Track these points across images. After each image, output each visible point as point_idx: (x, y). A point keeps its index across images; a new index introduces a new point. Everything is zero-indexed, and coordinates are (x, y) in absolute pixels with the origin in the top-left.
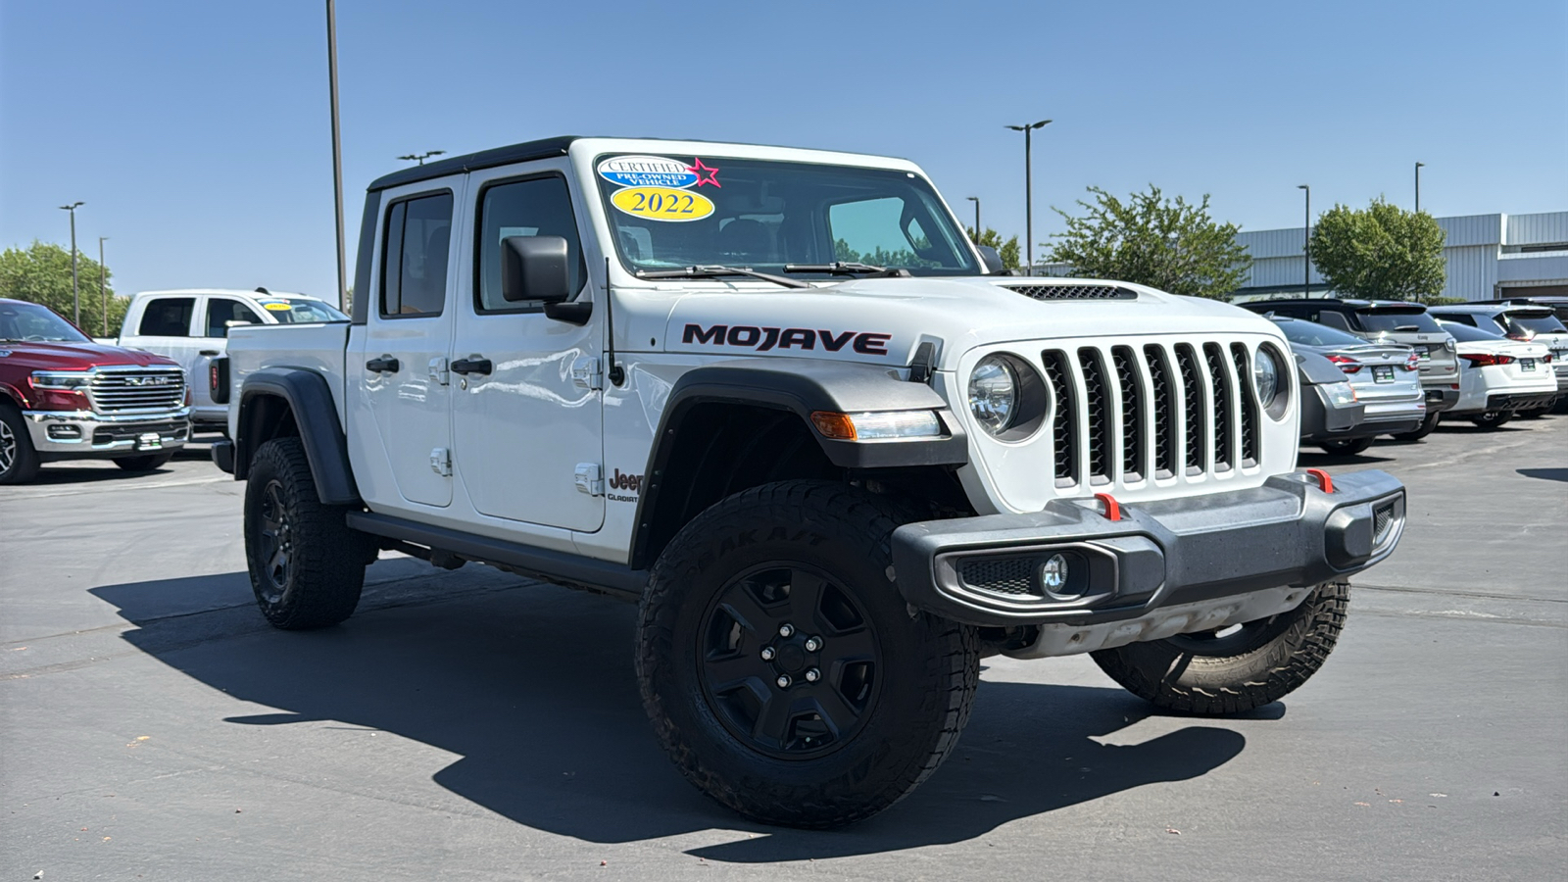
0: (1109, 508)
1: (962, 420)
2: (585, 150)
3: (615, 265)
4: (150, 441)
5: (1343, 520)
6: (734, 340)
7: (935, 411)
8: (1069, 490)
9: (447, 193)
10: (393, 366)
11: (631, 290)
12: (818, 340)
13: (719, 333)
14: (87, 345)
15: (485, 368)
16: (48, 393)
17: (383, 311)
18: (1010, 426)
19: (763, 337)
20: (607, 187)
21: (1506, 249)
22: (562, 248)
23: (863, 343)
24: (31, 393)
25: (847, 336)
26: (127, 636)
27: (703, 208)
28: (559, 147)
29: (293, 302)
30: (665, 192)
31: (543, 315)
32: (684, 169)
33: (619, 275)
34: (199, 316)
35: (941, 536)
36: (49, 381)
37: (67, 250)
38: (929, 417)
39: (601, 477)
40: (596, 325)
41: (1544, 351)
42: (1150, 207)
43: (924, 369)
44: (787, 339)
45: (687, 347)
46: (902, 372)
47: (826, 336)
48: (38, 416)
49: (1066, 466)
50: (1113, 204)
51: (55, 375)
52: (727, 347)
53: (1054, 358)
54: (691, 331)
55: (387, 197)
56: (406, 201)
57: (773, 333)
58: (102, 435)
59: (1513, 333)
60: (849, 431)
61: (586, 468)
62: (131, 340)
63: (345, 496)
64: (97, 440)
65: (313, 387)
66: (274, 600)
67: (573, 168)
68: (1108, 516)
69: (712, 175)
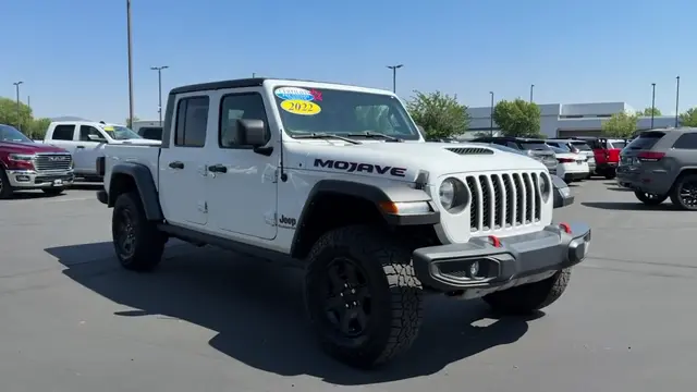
0: (494, 241)
1: (437, 205)
2: (269, 84)
3: (284, 133)
4: (58, 182)
5: (575, 245)
6: (337, 166)
7: (427, 202)
8: (477, 234)
9: (207, 98)
10: (181, 166)
11: (290, 143)
12: (375, 169)
13: (330, 163)
14: (31, 143)
15: (224, 170)
16: (16, 163)
17: (176, 143)
18: (453, 206)
19: (350, 166)
20: (279, 100)
21: (561, 117)
22: (261, 124)
23: (395, 171)
24: (8, 162)
25: (387, 168)
26: (64, 272)
27: (316, 109)
28: (259, 82)
29: (115, 127)
30: (301, 102)
31: (252, 151)
32: (308, 93)
33: (286, 137)
34: (77, 132)
35: (432, 254)
36: (16, 158)
37: (15, 100)
38: (425, 203)
39: (276, 218)
40: (276, 156)
41: (585, 158)
42: (436, 98)
43: (421, 184)
44: (361, 167)
45: (315, 168)
46: (413, 185)
47: (378, 167)
48: (12, 172)
49: (474, 223)
50: (422, 97)
51: (19, 155)
52: (334, 169)
53: (470, 180)
54: (318, 162)
55: (179, 97)
56: (187, 99)
57: (354, 165)
58: (38, 180)
59: (572, 150)
60: (394, 210)
61: (269, 214)
62: (49, 141)
63: (158, 217)
64: (36, 182)
65: (144, 171)
66: (125, 258)
67: (265, 91)
68: (494, 245)
69: (319, 96)
